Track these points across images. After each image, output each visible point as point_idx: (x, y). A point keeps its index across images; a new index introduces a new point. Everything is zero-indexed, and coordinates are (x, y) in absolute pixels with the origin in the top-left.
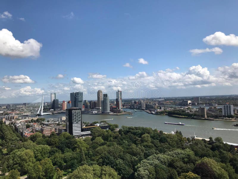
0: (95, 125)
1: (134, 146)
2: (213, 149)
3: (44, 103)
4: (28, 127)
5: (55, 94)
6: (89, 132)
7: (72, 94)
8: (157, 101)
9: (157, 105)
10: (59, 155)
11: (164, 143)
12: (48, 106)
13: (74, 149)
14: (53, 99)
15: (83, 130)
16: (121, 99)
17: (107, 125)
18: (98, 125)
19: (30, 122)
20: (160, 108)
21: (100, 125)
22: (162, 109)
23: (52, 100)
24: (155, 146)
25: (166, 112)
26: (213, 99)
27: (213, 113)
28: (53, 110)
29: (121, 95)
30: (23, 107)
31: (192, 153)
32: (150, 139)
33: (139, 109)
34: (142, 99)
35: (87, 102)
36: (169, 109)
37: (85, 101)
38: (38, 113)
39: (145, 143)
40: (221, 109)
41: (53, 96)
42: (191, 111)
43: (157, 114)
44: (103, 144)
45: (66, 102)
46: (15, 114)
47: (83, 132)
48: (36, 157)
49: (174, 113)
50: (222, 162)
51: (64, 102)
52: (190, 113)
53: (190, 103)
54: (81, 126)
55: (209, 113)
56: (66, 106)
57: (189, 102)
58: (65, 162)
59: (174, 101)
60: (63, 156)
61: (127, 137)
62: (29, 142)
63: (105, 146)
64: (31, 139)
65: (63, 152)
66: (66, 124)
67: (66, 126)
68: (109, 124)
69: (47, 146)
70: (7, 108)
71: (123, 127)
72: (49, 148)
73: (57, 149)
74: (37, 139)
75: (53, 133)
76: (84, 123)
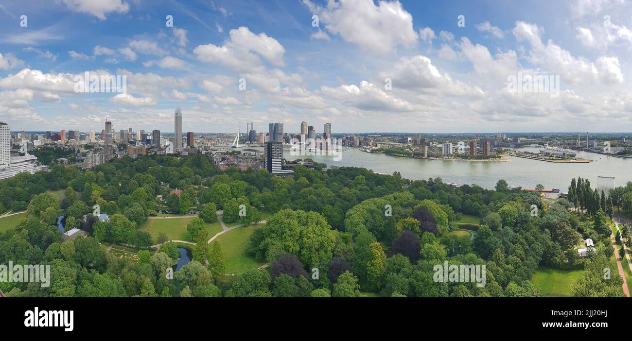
0: (298, 163)
1: (346, 189)
2: (433, 190)
3: (240, 134)
4: (223, 159)
5: (252, 124)
6: (291, 171)
7: (271, 125)
8: (372, 137)
9: (372, 141)
10: (257, 195)
11: (381, 185)
12: (244, 137)
13: (273, 189)
14: (250, 129)
15: (283, 168)
16: (330, 133)
17: (312, 164)
18: (302, 163)
19: (225, 154)
20: (376, 146)
21: (304, 163)
22: (379, 146)
23: (249, 131)
24: (371, 189)
25: (382, 150)
26: (434, 137)
27: (434, 153)
28: (249, 142)
29: (330, 128)
30: (218, 137)
31: (411, 196)
32: (364, 181)
33: (351, 146)
34: (356, 135)
35: (288, 135)
36: (386, 147)
37: (286, 134)
38: (233, 145)
39: (359, 187)
40: (442, 148)
41: (250, 126)
42: (410, 150)
43: (373, 152)
44: (307, 186)
45: (263, 135)
46: (211, 144)
47: (284, 171)
48: (232, 193)
49: (392, 152)
50: (441, 203)
51: (261, 134)
52: (410, 151)
53: (410, 141)
54: (282, 163)
55: (430, 152)
56: (263, 139)
57: (409, 139)
58: (264, 203)
59: (392, 137)
60: (261, 195)
61: (337, 178)
62: (225, 176)
63: (311, 188)
64: (226, 172)
65: (261, 192)
66: (264, 159)
67: (265, 162)
68: (314, 163)
69: (244, 182)
70: (203, 137)
71: (332, 166)
72: (246, 185)
73: (254, 187)
74: (233, 173)
75: (250, 167)
76: (284, 159)
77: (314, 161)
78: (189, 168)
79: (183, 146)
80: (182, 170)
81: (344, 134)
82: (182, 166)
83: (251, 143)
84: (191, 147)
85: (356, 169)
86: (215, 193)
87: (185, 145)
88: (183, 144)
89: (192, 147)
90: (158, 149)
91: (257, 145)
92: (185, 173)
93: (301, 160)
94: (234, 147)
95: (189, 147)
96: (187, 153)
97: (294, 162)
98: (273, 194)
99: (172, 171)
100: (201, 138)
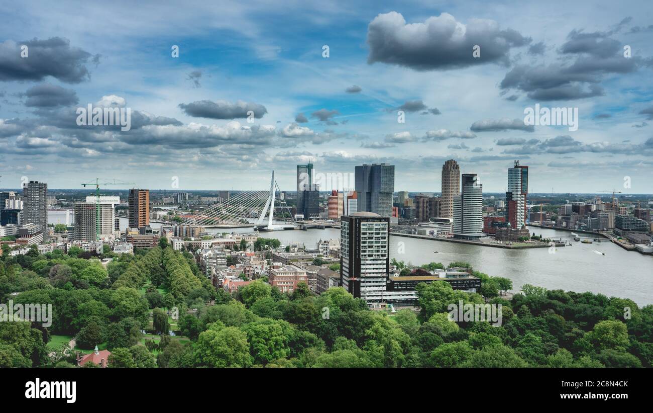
0: (432, 273)
3: (278, 194)
4: (231, 262)
5: (309, 167)
6: (412, 295)
10: (319, 355)
12: (289, 203)
13: (362, 341)
15: (391, 285)
16: (524, 193)
17: (471, 277)
18: (442, 275)
19: (237, 249)
21: (447, 276)
28: (302, 216)
29: (525, 180)
30: (218, 202)
32: (626, 339)
35: (406, 197)
37: (402, 194)
38: (260, 222)
39: (608, 351)
41: (304, 172)
44: (455, 338)
45: (341, 196)
46: (198, 222)
47: (393, 293)
48: (253, 353)
51: (334, 194)
54: (388, 272)
56: (341, 208)
60: (329, 358)
62: (236, 307)
63: (464, 345)
64: (240, 297)
65: (330, 348)
66: (341, 262)
67: (342, 270)
68: (477, 275)
69: (286, 323)
70: (176, 203)
71: (528, 288)
72: (291, 329)
73: (313, 335)
74: (258, 300)
75: (303, 285)
76: (395, 263)
77: (475, 270)
78: (134, 290)
79: (117, 228)
80: (115, 296)
81: (567, 195)
82: (116, 284)
83: (306, 218)
84: (142, 231)
85: (601, 300)
86: (208, 352)
87: (124, 223)
88: (117, 222)
89: (145, 231)
90: (40, 237)
91: (323, 223)
92: (124, 303)
93: (440, 267)
94: (261, 229)
95: (135, 232)
96: (128, 249)
97: (420, 272)
98: (360, 356)
99: (84, 301)
100: (171, 204)
